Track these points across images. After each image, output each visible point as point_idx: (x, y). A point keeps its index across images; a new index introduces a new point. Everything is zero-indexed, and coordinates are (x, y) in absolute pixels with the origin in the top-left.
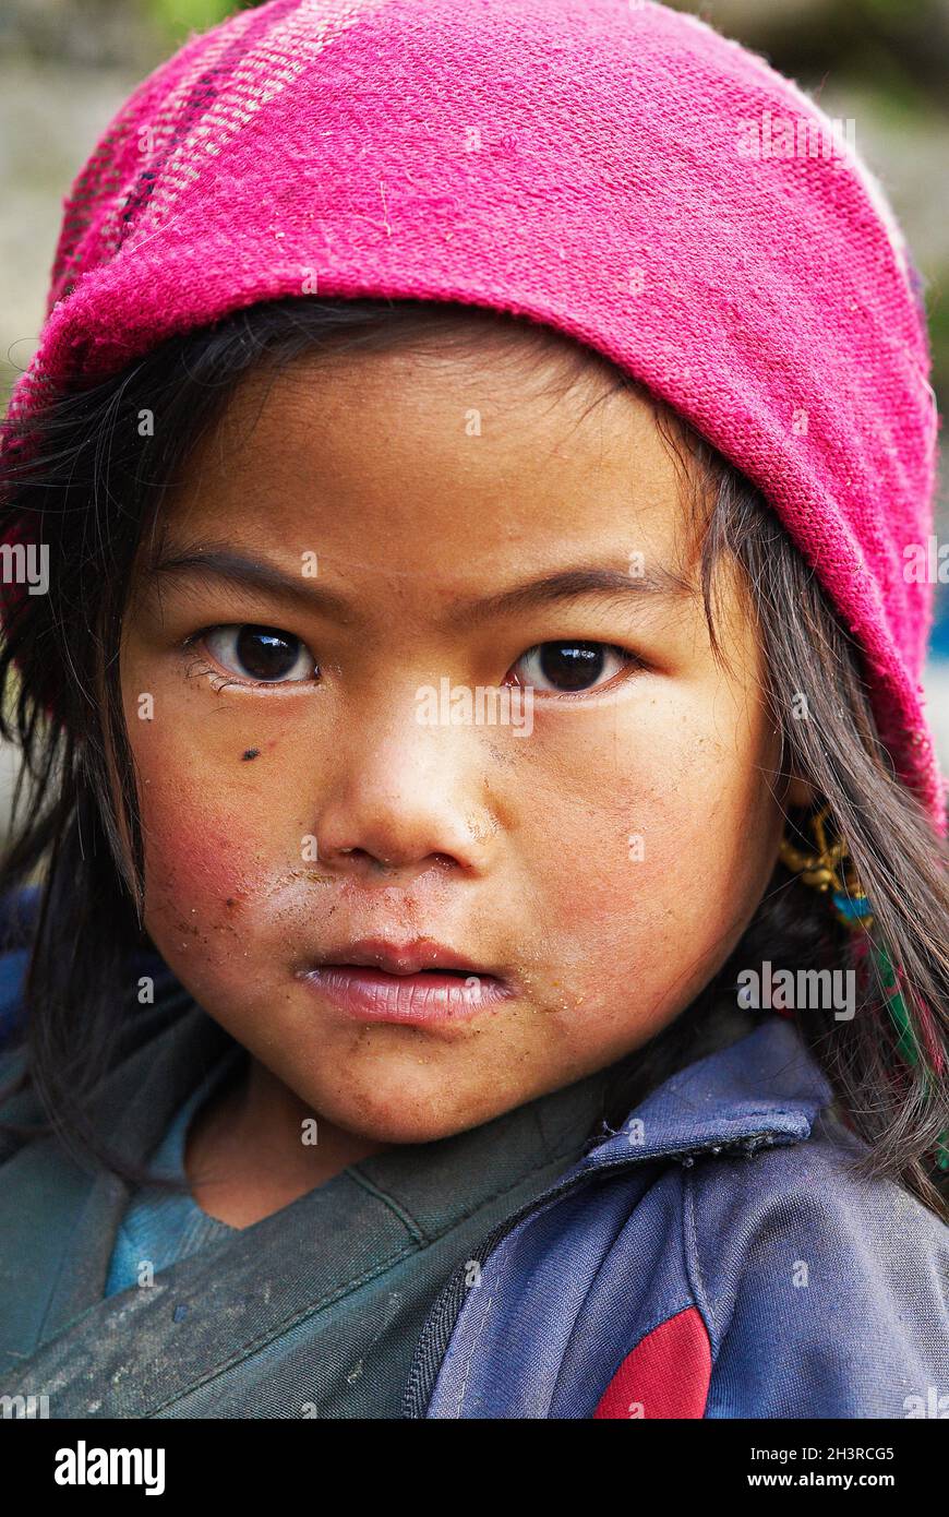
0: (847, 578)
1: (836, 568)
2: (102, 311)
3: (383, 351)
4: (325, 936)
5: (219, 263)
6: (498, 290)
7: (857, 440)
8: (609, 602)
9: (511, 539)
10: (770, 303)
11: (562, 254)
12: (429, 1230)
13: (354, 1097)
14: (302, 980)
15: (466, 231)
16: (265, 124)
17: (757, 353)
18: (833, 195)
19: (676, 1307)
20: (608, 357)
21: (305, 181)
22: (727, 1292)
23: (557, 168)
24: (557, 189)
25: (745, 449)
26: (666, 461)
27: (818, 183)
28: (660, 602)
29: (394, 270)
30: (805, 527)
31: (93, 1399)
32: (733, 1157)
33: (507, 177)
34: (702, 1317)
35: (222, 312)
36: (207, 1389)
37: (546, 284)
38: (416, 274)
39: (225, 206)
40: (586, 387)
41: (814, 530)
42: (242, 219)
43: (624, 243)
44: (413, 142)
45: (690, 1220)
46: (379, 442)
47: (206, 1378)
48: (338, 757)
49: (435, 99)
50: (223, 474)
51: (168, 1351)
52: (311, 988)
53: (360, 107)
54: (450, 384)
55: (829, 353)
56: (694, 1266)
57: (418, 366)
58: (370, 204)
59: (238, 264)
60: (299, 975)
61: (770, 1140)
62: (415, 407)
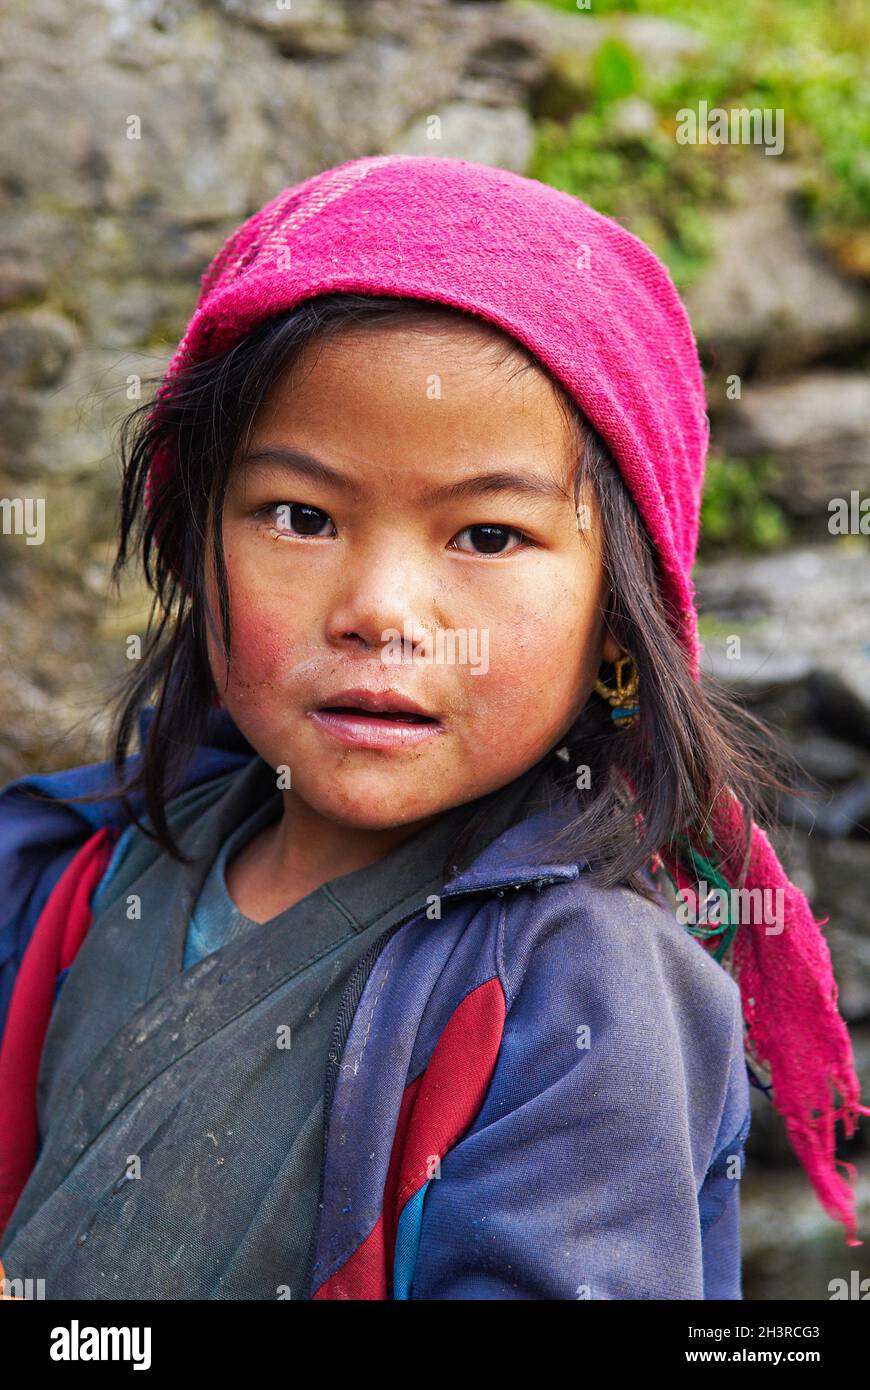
0: (655, 509)
1: (649, 502)
2: (224, 306)
3: (394, 328)
4: (328, 689)
5: (297, 274)
6: (463, 297)
7: (665, 431)
8: (518, 496)
9: (462, 451)
10: (622, 339)
11: (504, 284)
12: (363, 922)
13: (339, 795)
14: (310, 718)
15: (448, 264)
16: (330, 210)
17: (611, 363)
18: (660, 293)
19: (486, 977)
20: (527, 347)
21: (352, 234)
22: (519, 969)
23: (503, 239)
24: (502, 250)
25: (602, 418)
26: (557, 415)
27: (651, 285)
28: (547, 501)
29: (403, 280)
30: (634, 473)
31: (175, 1032)
32: (532, 892)
33: (474, 239)
34: (501, 984)
35: (297, 301)
36: (235, 1024)
37: (493, 300)
38: (416, 283)
39: (303, 248)
40: (514, 362)
41: (638, 475)
42: (312, 254)
43: (540, 285)
44: (417, 217)
45: (502, 927)
46: (386, 383)
47: (234, 1017)
48: (344, 580)
49: (432, 197)
50: (289, 401)
51: (214, 1002)
52: (316, 725)
53: (386, 200)
54: (432, 350)
55: (653, 378)
56: (500, 953)
57: (413, 338)
58: (390, 246)
59: (309, 274)
60: (309, 714)
61: (552, 881)
62: (410, 363)
